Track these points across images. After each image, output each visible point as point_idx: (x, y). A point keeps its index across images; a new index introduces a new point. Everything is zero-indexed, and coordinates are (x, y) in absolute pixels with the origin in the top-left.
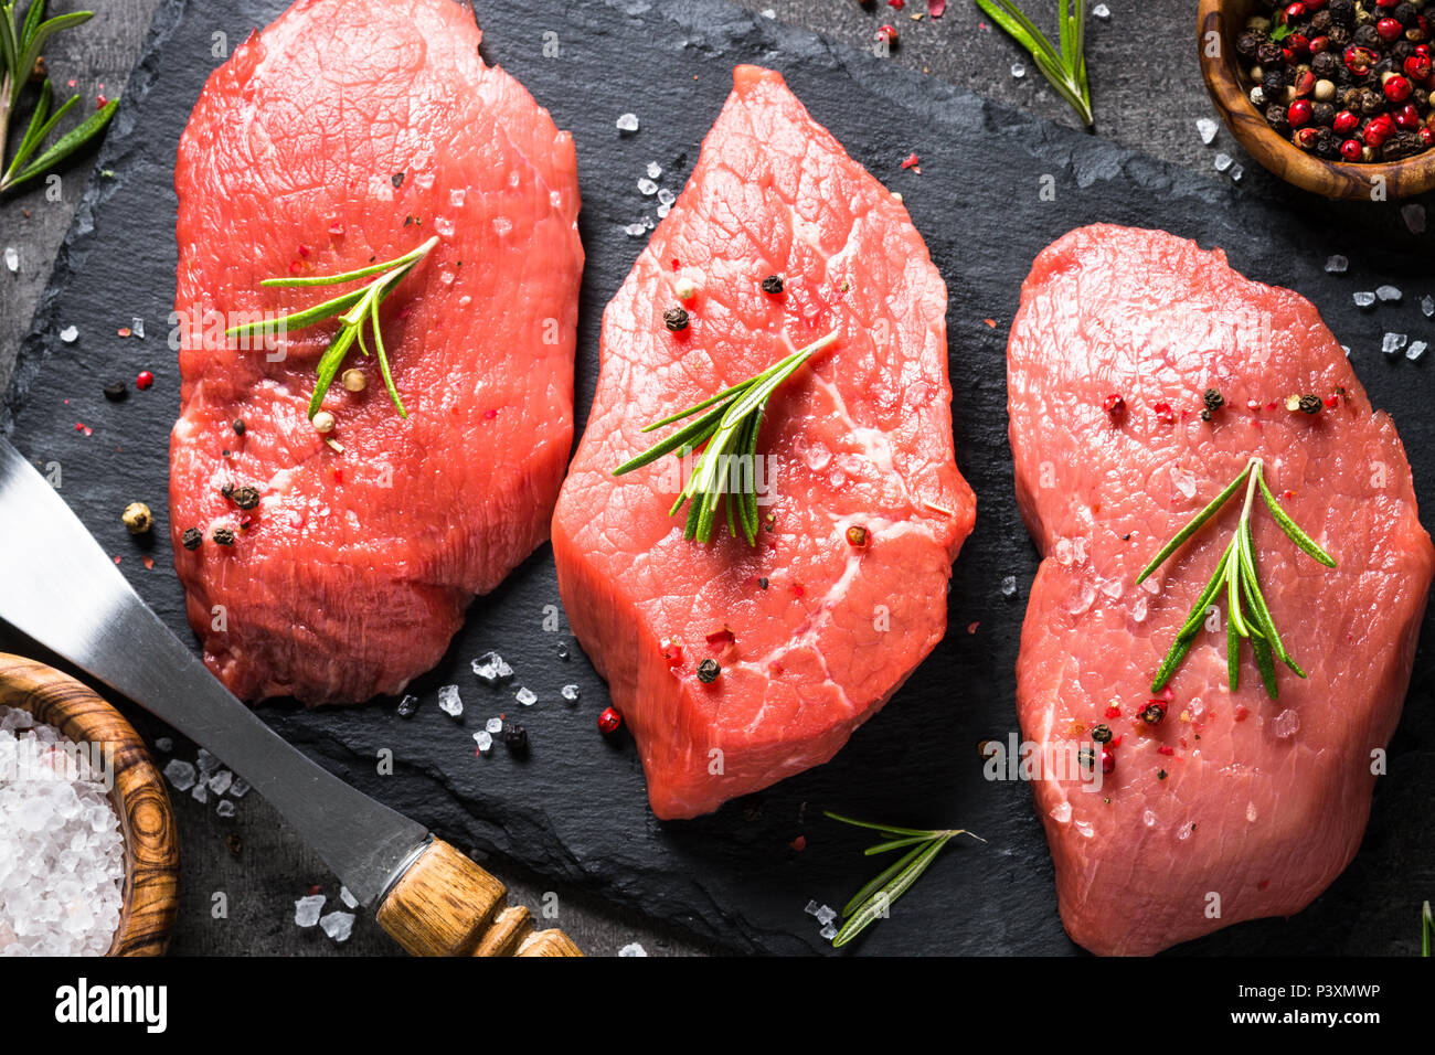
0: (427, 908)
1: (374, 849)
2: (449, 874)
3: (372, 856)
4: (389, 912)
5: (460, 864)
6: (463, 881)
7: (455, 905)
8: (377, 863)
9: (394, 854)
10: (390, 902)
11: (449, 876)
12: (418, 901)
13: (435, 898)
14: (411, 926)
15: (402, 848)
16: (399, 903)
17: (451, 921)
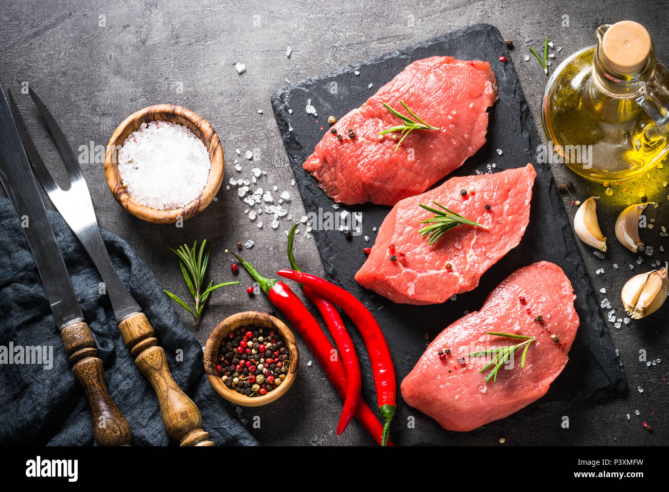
0: (132, 326)
1: (126, 308)
2: (142, 320)
3: (125, 309)
4: (123, 324)
5: (146, 320)
6: (144, 324)
7: (140, 328)
8: (125, 312)
9: (130, 312)
10: (124, 321)
11: (142, 321)
12: (131, 323)
13: (135, 324)
14: (126, 329)
15: (133, 311)
16: (126, 322)
17: (137, 331)
